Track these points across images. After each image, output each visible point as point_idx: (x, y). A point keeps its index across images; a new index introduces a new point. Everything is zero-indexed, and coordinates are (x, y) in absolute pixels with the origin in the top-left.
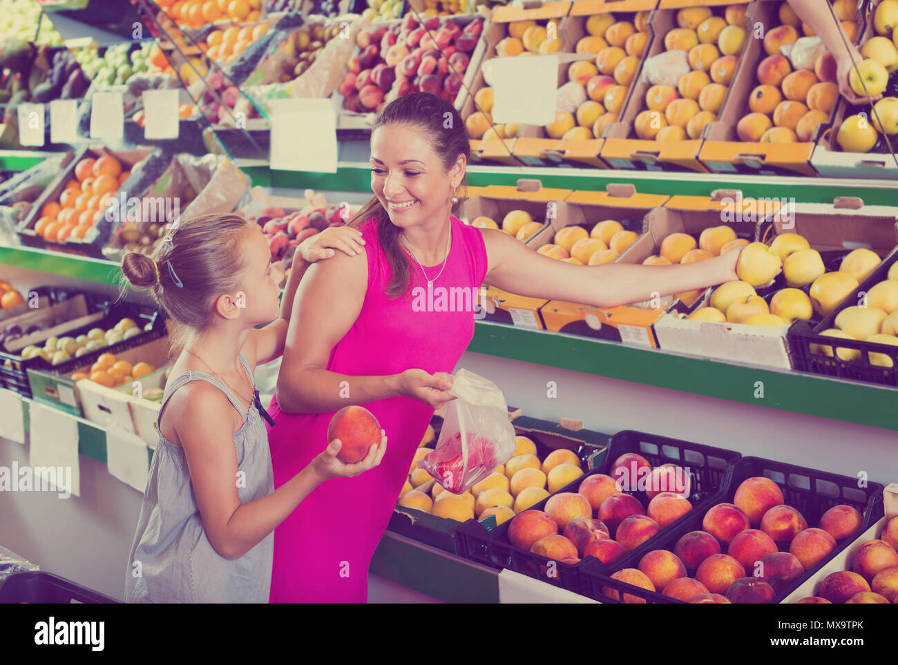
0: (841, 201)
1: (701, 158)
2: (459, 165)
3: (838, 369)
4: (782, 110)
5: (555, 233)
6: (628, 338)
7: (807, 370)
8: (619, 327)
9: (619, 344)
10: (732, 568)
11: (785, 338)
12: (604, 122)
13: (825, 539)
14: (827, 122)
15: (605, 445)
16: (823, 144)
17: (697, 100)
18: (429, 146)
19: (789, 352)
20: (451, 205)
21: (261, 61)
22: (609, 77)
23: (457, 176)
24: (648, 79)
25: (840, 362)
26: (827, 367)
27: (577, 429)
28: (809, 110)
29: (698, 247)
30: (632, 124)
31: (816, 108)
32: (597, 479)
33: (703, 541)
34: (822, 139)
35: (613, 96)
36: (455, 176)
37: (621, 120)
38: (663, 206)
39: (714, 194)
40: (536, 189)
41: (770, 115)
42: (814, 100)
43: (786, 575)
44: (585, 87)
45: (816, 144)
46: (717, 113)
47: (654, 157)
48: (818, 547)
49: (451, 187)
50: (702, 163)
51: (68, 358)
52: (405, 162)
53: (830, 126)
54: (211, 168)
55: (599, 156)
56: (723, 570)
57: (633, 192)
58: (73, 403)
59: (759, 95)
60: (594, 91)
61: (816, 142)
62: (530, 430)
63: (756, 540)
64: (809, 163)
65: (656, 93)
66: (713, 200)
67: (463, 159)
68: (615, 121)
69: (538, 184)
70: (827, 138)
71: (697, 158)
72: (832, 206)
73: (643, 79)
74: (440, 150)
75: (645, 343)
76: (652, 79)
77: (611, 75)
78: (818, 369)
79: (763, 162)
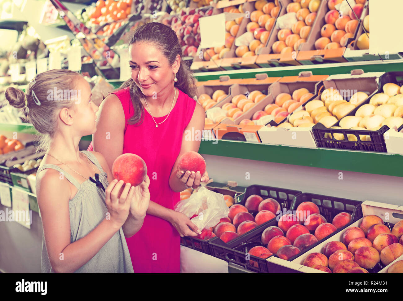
0: (354, 72)
1: (297, 59)
2: (177, 61)
3: (336, 144)
4: (334, 35)
5: (232, 98)
6: (248, 139)
7: (323, 147)
8: (244, 134)
9: (245, 142)
10: (283, 242)
11: (312, 132)
12: (260, 48)
13: (331, 228)
14: (353, 37)
15: (243, 191)
16: (350, 47)
17: (299, 34)
18: (161, 53)
19: (314, 138)
20: (174, 83)
21: (122, 35)
22: (263, 28)
23: (176, 67)
24: (279, 27)
25: (336, 141)
26: (331, 144)
27: (235, 186)
28: (346, 33)
29: (292, 99)
30: (271, 48)
31: (349, 32)
32: (235, 206)
33: (274, 230)
34: (349, 45)
35: (263, 36)
36: (175, 66)
37: (266, 46)
38: (278, 82)
39: (300, 74)
40: (227, 80)
41: (330, 38)
42: (348, 28)
43: (307, 244)
44: (253, 34)
45: (347, 47)
46: (306, 39)
47: (277, 61)
48: (326, 231)
49: (173, 73)
50: (298, 61)
51: (31, 168)
52: (149, 62)
53: (354, 39)
54: (95, 82)
55: (255, 63)
56: (279, 242)
57: (266, 77)
58: (27, 186)
59: (325, 28)
60: (256, 35)
61: (346, 46)
62: (214, 188)
63: (298, 229)
64: (343, 56)
65: (282, 33)
66: (300, 77)
67: (179, 57)
68: (264, 46)
69: (228, 78)
70: (352, 45)
71: (296, 59)
72: (350, 74)
73: (277, 27)
74: (167, 54)
75: (255, 141)
76: (280, 27)
77: (264, 27)
78: (327, 146)
79: (323, 58)
